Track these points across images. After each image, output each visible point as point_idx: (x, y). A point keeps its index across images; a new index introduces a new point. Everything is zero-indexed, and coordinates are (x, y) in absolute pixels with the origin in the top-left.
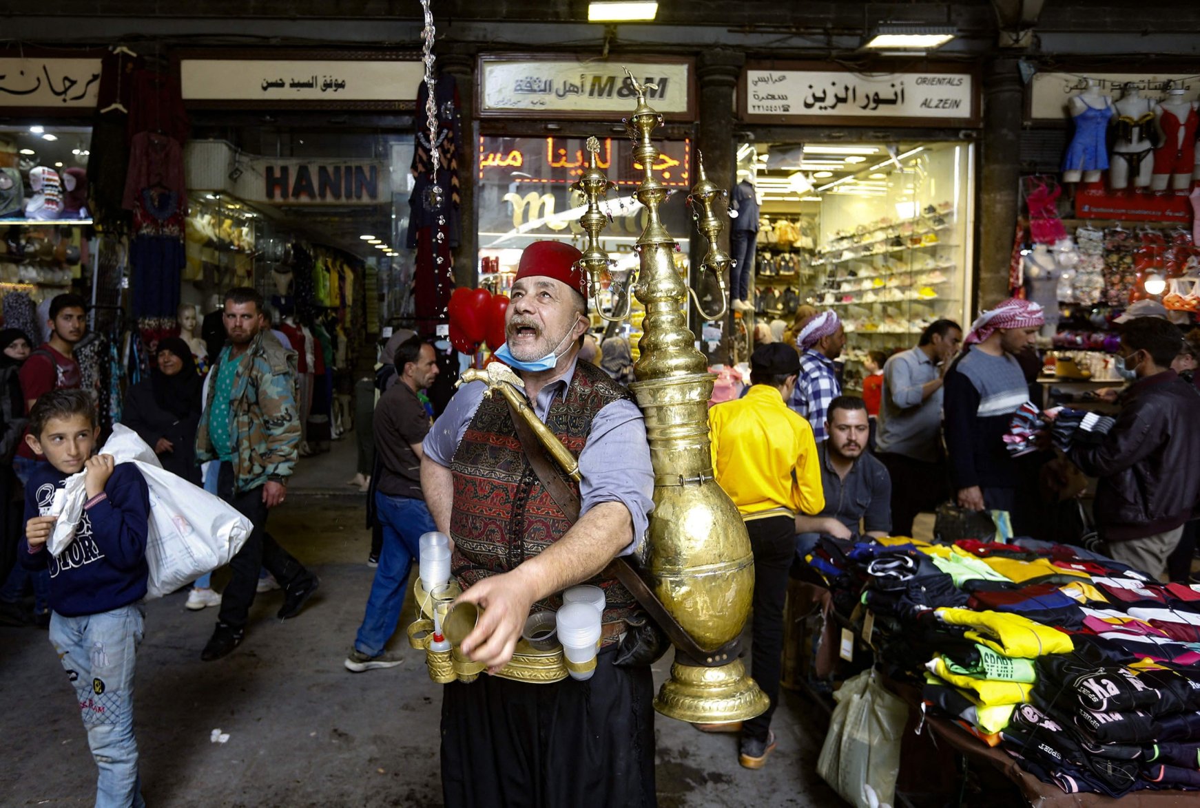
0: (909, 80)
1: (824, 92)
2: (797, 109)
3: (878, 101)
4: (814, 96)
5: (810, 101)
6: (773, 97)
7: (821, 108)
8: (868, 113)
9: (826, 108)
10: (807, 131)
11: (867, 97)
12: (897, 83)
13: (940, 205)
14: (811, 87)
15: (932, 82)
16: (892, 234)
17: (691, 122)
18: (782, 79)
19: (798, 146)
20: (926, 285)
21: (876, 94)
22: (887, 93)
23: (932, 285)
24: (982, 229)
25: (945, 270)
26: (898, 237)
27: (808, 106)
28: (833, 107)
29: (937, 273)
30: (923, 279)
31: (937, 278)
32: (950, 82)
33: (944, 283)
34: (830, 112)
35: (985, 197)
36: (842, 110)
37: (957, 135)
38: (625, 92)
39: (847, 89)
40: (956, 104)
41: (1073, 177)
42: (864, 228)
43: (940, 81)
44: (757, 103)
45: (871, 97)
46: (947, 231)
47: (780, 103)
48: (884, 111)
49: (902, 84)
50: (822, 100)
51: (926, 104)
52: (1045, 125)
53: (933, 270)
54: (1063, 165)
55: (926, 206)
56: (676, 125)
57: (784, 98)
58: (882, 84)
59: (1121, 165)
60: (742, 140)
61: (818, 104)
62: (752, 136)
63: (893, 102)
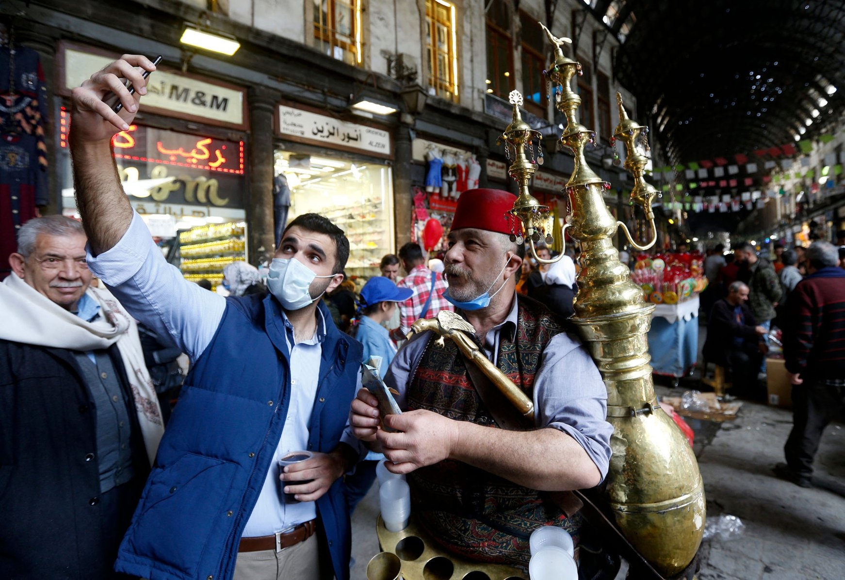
0: (363, 129)
1: (323, 128)
2: (308, 135)
3: (350, 138)
4: (317, 129)
5: (316, 131)
6: (295, 125)
7: (321, 136)
8: (345, 143)
9: (324, 137)
10: (314, 149)
11: (344, 135)
12: (358, 130)
13: (374, 199)
14: (315, 123)
15: (373, 132)
16: (348, 213)
17: (245, 131)
18: (300, 115)
19: (308, 157)
20: (370, 241)
21: (348, 134)
22: (353, 135)
23: (374, 241)
24: (397, 212)
25: (380, 233)
26: (351, 215)
27: (315, 134)
28: (328, 137)
29: (376, 234)
30: (367, 238)
31: (376, 237)
32: (380, 134)
33: (380, 240)
34: (325, 139)
35: (398, 196)
36: (332, 140)
37: (384, 162)
38: (197, 101)
39: (334, 128)
40: (383, 146)
41: (430, 189)
42: (327, 209)
43: (376, 133)
44: (285, 126)
45: (346, 134)
46: (380, 212)
47: (299, 129)
48: (352, 144)
49: (360, 131)
50: (322, 132)
51: (371, 143)
52: (417, 163)
53: (373, 233)
54: (425, 183)
55: (367, 199)
56: (234, 132)
57: (301, 126)
58: (351, 128)
59: (446, 186)
60: (277, 147)
61: (320, 134)
62: (283, 147)
63: (356, 140)
